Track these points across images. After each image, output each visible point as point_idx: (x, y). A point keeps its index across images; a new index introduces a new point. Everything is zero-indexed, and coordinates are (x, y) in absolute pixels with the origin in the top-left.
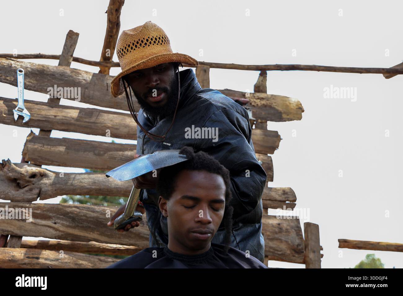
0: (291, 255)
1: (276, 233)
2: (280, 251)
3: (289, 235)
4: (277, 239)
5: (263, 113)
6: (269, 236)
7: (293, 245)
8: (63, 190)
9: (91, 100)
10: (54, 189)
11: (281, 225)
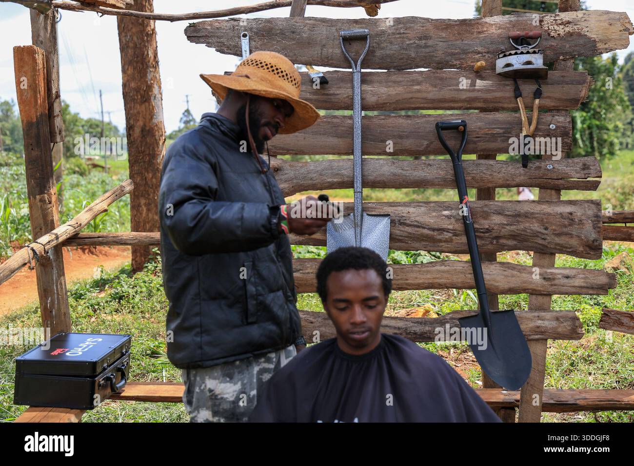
0: (584, 252)
1: (565, 226)
2: (570, 248)
3: (583, 228)
4: (566, 234)
5: (568, 46)
6: (555, 230)
7: (588, 241)
8: (301, 185)
9: (331, 62)
10: (291, 186)
11: (574, 214)
